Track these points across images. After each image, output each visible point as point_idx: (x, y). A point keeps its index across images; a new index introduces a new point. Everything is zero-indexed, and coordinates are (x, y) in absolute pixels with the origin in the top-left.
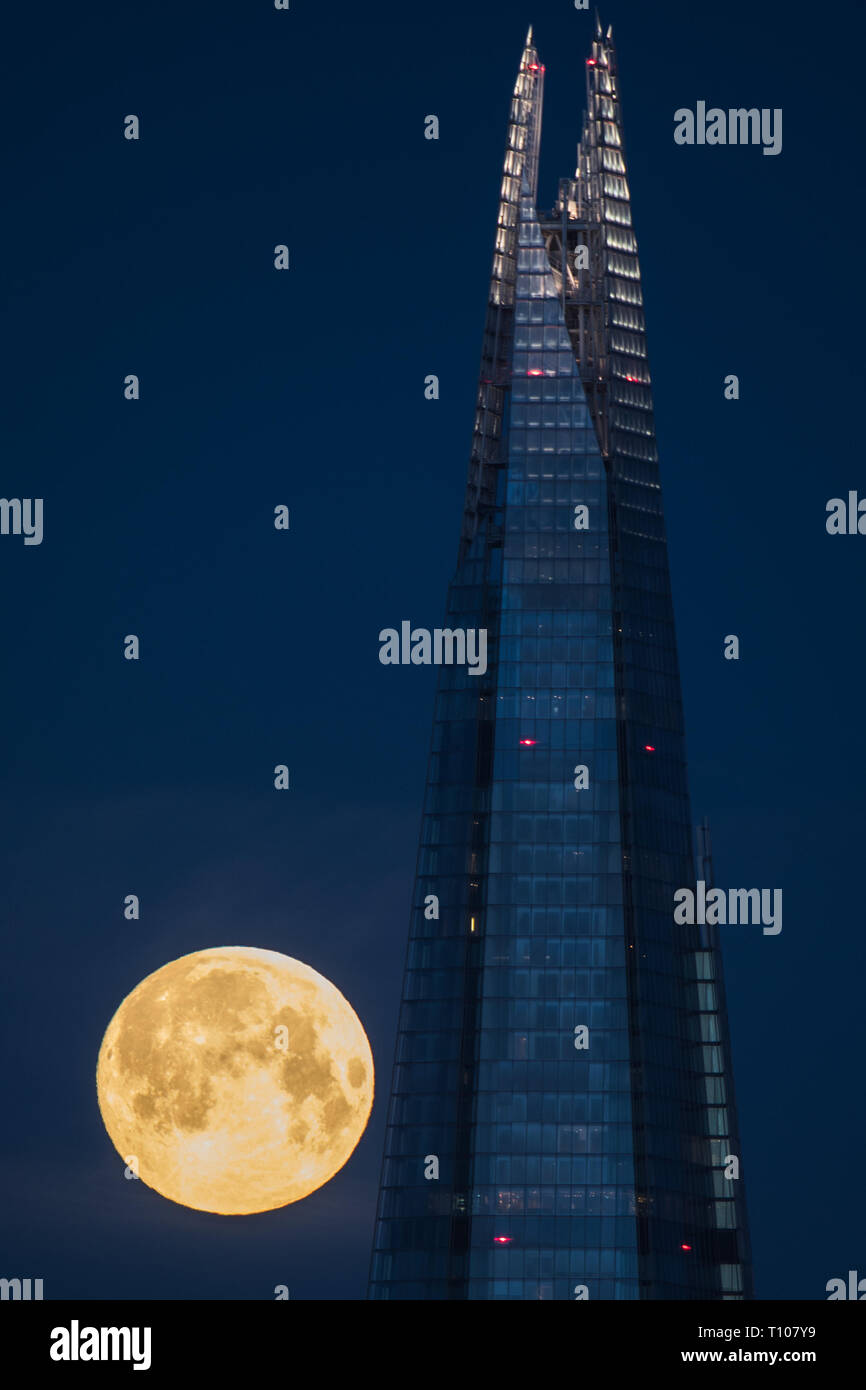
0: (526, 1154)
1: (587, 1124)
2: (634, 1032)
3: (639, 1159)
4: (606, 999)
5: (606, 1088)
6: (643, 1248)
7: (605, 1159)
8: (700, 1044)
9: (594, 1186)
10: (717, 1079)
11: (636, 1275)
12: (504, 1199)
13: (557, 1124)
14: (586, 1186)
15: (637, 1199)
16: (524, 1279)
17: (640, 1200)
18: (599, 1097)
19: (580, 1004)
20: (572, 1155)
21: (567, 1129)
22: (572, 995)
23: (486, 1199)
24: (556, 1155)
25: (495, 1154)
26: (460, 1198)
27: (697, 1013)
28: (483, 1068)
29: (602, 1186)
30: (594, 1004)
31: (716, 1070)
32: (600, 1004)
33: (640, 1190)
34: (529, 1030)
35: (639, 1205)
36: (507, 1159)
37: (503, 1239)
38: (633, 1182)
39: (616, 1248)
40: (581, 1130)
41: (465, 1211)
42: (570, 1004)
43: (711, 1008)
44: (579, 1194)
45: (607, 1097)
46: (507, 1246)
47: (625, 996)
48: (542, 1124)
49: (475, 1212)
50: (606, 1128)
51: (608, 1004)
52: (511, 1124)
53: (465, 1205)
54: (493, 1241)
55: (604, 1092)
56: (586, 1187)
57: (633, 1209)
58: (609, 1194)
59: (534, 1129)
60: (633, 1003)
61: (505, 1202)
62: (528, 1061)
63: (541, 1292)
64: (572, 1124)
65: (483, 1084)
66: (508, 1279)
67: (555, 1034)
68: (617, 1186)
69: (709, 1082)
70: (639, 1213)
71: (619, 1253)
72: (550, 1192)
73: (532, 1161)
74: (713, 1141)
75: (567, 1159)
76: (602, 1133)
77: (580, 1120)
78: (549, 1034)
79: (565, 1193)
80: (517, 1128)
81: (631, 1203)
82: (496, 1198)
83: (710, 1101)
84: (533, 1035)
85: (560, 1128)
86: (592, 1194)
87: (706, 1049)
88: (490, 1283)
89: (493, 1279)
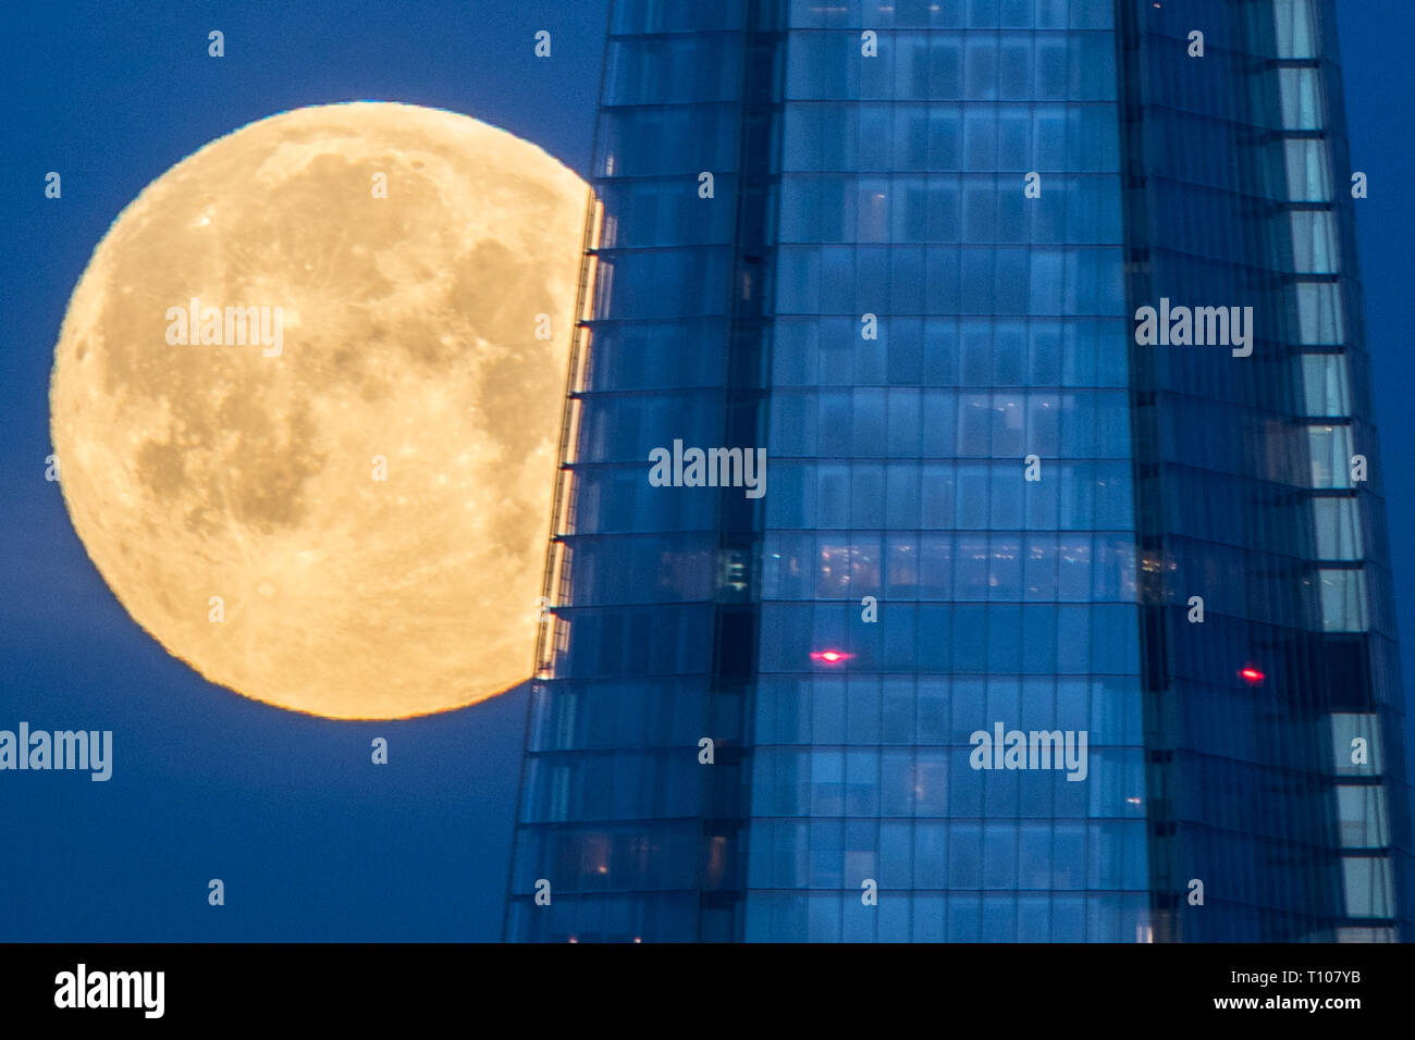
0: (886, 461)
1: (1026, 391)
2: (1133, 180)
3: (1145, 470)
4: (1068, 104)
5: (1069, 309)
6: (1154, 679)
7: (1067, 471)
8: (1284, 207)
9: (1042, 533)
10: (1325, 287)
11: (1139, 739)
12: (834, 562)
13: (957, 390)
14: (1023, 532)
15: (1140, 565)
16: (880, 748)
17: (1149, 566)
18: (1053, 329)
19: (1010, 115)
20: (990, 461)
21: (979, 402)
22: (991, 95)
23: (793, 563)
24: (955, 461)
25: (813, 460)
26: (735, 561)
27: (1278, 136)
28: (786, 263)
29: (1059, 533)
30: (1042, 115)
31: (1321, 269)
32: (1057, 115)
33: (1147, 543)
34: (891, 175)
35: (1144, 578)
36: (841, 471)
37: (831, 656)
38: (1129, 525)
39: (1091, 677)
40: (1010, 406)
41: (746, 590)
42: (986, 115)
43: (1309, 124)
44: (1006, 552)
45: (1070, 329)
46: (845, 672)
47: (1113, 97)
48: (923, 390)
49: (769, 591)
50: (1069, 400)
51: (1075, 114)
52: (850, 390)
53: (746, 578)
54: (810, 660)
55: (1064, 318)
56: (1023, 534)
57: (1130, 588)
58: (1076, 553)
59: (904, 401)
60: (1130, 114)
61: (836, 574)
62: (890, 246)
63: (920, 778)
64: (992, 391)
65: (785, 302)
66: (844, 747)
67: (951, 185)
68: (1094, 534)
69: (1306, 295)
70: (1145, 596)
71: (1098, 687)
72: (943, 546)
73: (900, 475)
74: (1313, 430)
75: (980, 472)
76: (1061, 413)
77: (1008, 379)
78: (935, 185)
79: (974, 550)
80: (864, 400)
81: (1125, 573)
82: (816, 562)
83: (1308, 338)
84: (900, 186)
85: (963, 399)
86: (1038, 551)
87: (1298, 220)
88: (803, 757)
89: (808, 748)
